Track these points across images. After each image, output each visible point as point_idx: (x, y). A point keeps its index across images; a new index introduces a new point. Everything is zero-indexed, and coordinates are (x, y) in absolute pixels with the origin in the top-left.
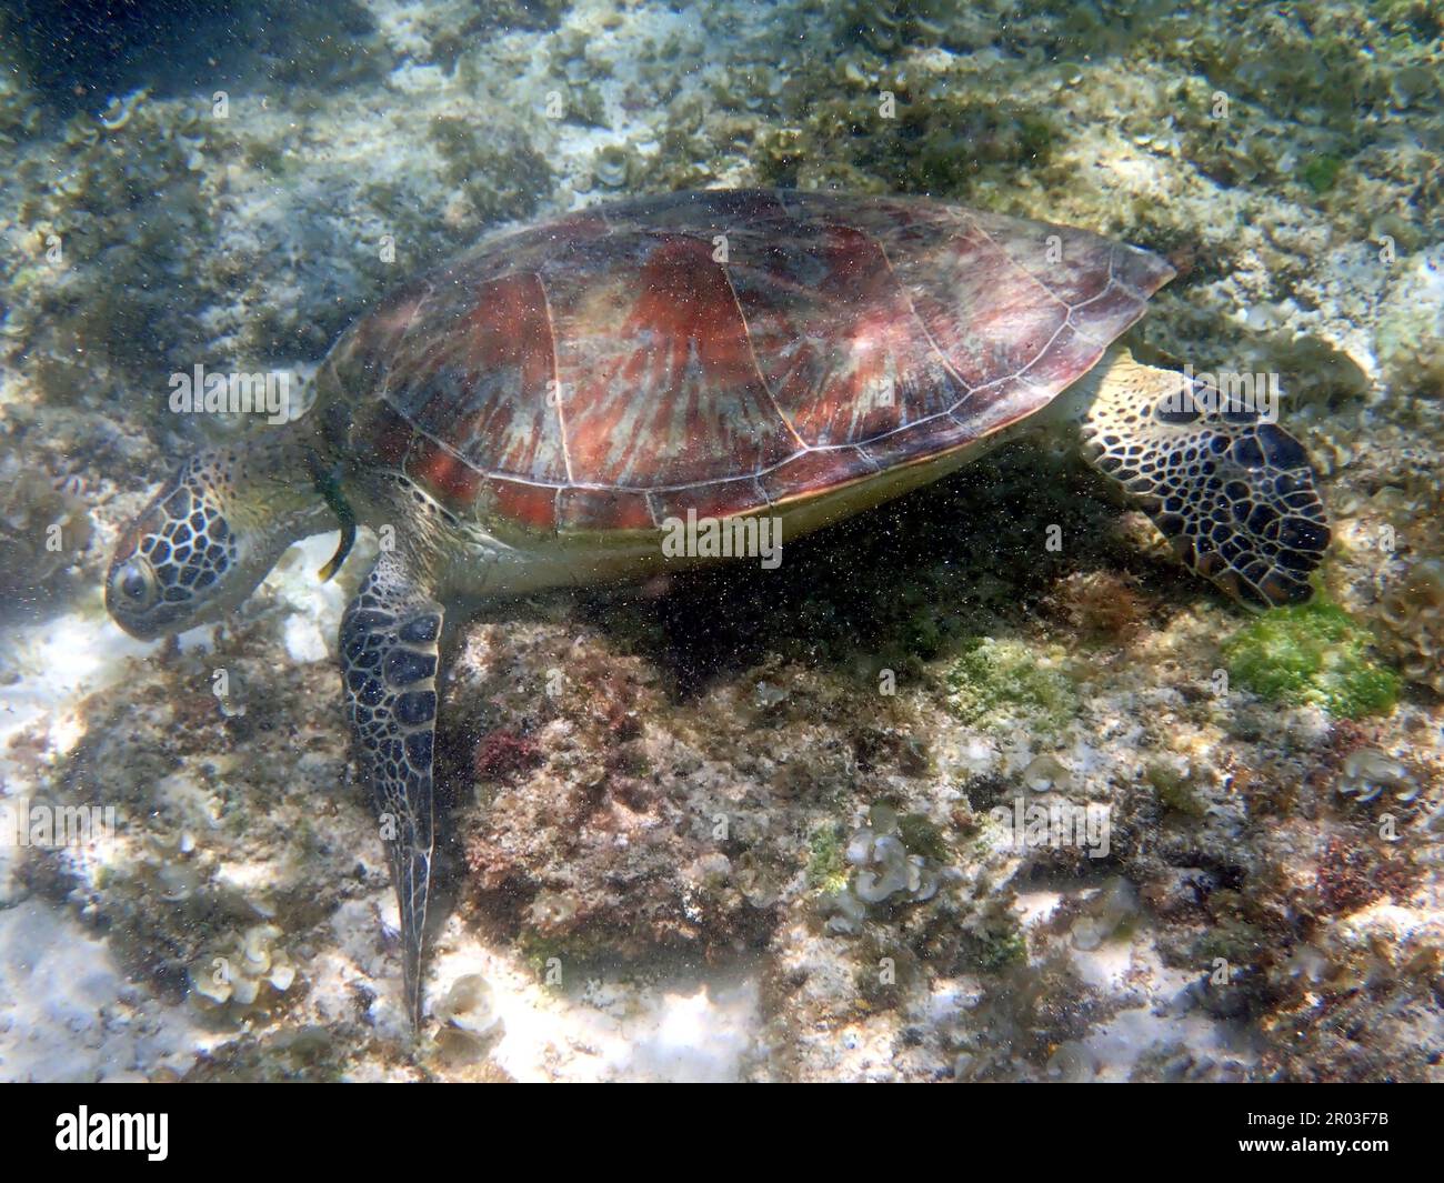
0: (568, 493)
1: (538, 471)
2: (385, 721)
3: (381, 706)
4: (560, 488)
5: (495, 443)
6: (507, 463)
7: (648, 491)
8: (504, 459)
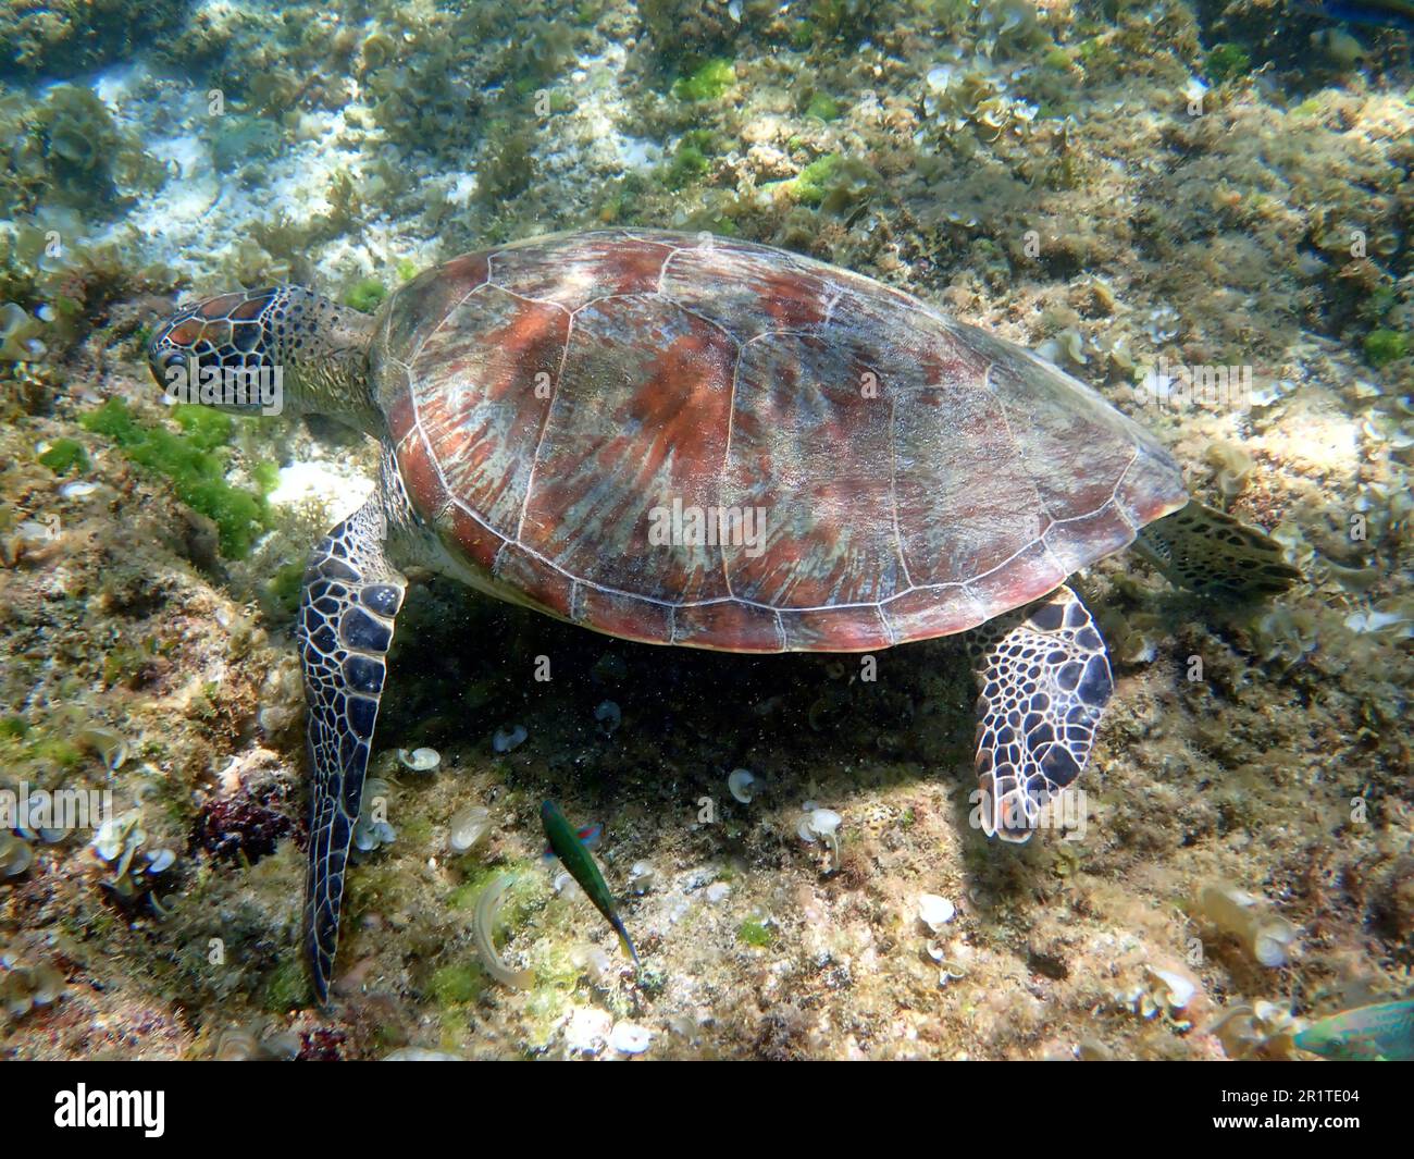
0: (511, 549)
1: (495, 517)
2: (333, 672)
3: (331, 656)
4: (508, 541)
5: (470, 472)
6: (473, 496)
7: (578, 580)
8: (472, 490)
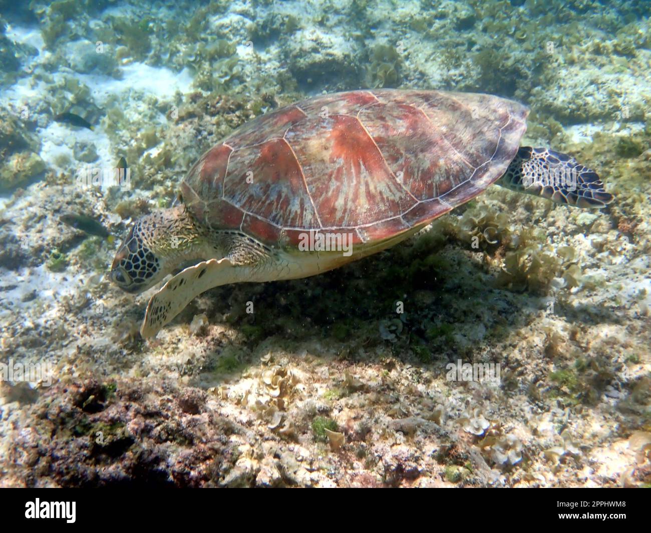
1: (306, 224)
4: (317, 230)
5: (284, 214)
6: (291, 222)
7: (357, 228)
8: (290, 221)
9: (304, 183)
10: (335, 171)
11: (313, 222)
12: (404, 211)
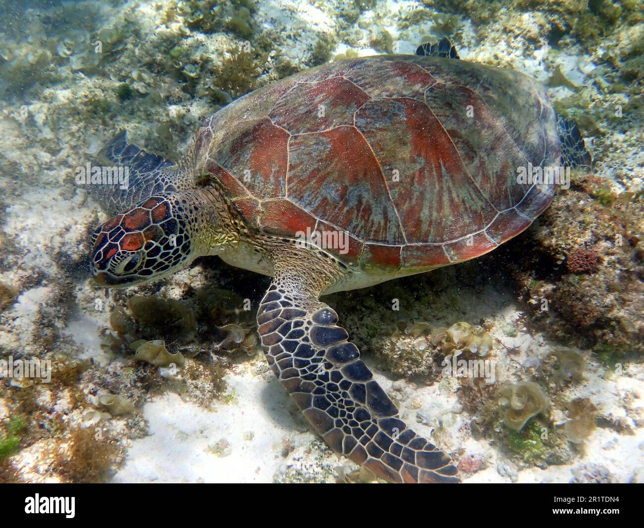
9: (385, 187)
10: (417, 173)
11: (397, 234)
12: (487, 224)
